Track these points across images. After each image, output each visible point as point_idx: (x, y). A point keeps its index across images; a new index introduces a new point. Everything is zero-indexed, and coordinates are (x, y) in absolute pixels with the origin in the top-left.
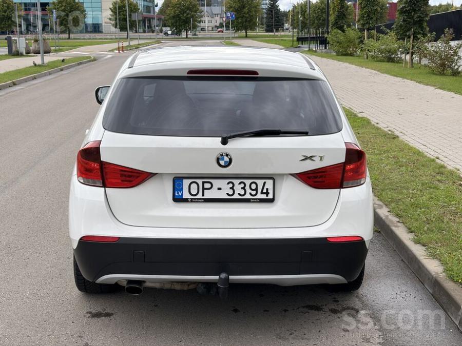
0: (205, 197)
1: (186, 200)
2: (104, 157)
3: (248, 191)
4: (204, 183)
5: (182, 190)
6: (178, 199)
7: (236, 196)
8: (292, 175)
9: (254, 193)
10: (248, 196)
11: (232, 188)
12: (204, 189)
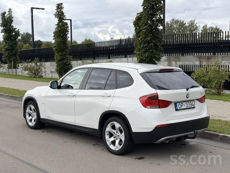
0: (182, 108)
1: (179, 110)
2: (160, 98)
3: (190, 105)
4: (181, 104)
5: (177, 107)
6: (177, 110)
7: (188, 107)
8: (197, 99)
9: (191, 106)
10: (190, 107)
11: (187, 105)
12: (182, 106)
